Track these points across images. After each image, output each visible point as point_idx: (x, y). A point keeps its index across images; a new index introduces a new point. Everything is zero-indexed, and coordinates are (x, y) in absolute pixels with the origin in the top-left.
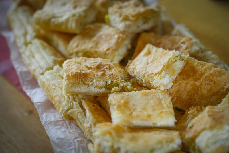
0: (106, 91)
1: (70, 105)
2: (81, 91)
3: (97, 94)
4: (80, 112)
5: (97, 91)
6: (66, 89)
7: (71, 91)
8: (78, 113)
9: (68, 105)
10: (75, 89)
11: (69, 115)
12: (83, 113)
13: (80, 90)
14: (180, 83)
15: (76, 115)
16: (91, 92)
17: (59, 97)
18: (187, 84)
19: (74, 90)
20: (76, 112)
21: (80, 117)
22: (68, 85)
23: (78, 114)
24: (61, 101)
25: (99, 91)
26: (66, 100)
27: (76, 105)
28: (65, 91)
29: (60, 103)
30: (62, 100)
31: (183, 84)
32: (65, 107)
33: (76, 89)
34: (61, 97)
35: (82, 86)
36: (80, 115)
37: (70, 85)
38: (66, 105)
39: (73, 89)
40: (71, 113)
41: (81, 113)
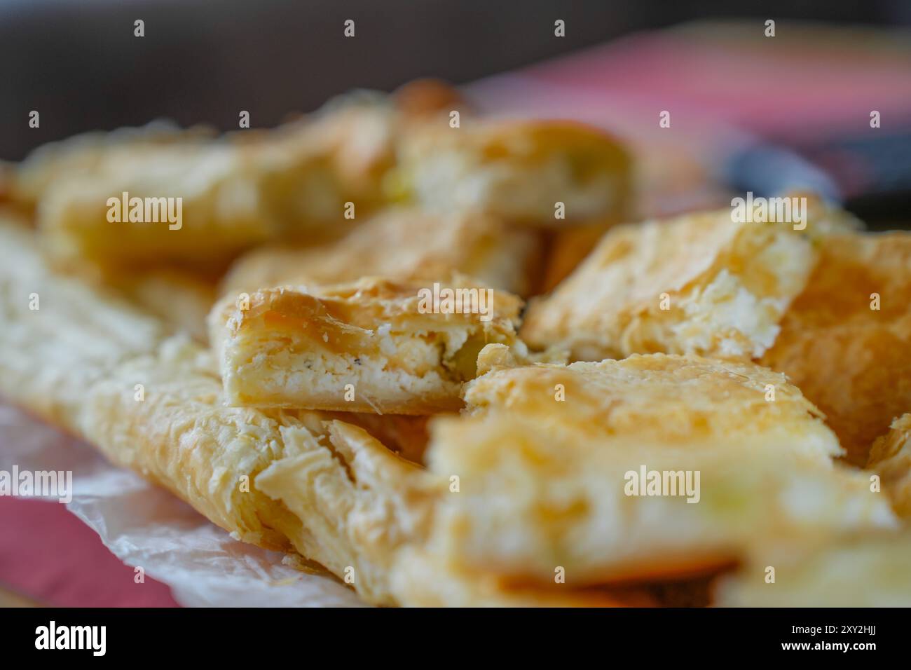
0: (444, 387)
1: (264, 448)
2: (320, 389)
3: (399, 403)
4: (321, 470)
5: (403, 388)
6: (238, 381)
7: (268, 388)
8: (313, 474)
9: (258, 451)
10: (286, 377)
11: (267, 492)
12: (342, 471)
13: (314, 381)
14: (809, 346)
15: (303, 487)
16: (368, 392)
17: (206, 428)
18: (844, 341)
19: (280, 381)
20: (304, 474)
21: (323, 491)
22: (250, 361)
23: (311, 483)
24: (217, 443)
25: (409, 387)
26: (243, 432)
27: (300, 440)
28: (237, 394)
29: (211, 451)
30: (222, 436)
31: (827, 346)
32: (239, 460)
33: (289, 380)
34: (213, 423)
35: (320, 361)
36: (324, 482)
37: (260, 358)
38: (243, 453)
39: (279, 377)
40: (275, 481)
41: (330, 471)
